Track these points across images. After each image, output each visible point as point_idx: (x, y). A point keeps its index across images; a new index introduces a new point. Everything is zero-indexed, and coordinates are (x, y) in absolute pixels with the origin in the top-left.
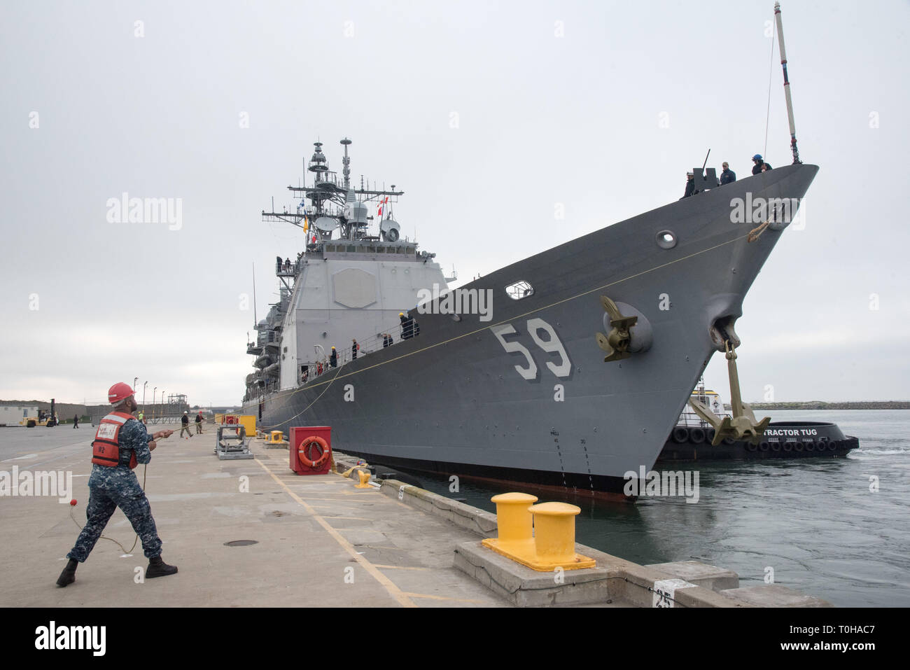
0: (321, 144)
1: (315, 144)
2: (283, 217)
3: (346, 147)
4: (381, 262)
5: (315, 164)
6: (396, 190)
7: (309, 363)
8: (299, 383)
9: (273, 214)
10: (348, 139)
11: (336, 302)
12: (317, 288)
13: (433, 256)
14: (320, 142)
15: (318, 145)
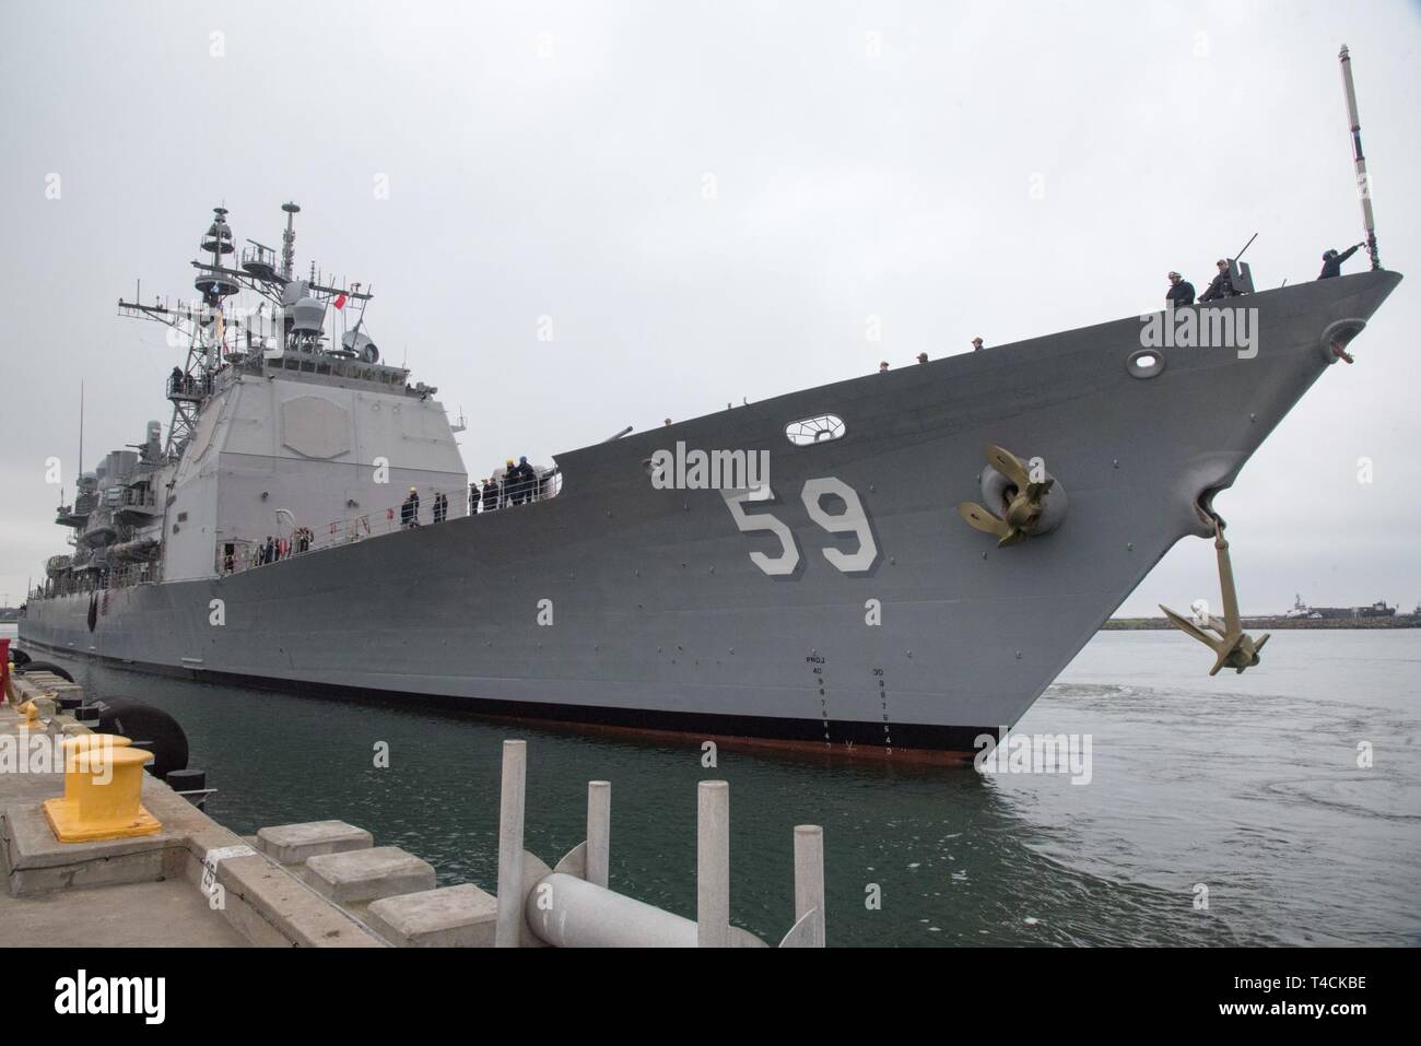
0: (226, 212)
1: (215, 210)
2: (155, 313)
3: (291, 215)
4: (357, 392)
5: (213, 239)
6: (362, 291)
7: (235, 539)
8: (217, 571)
9: (137, 306)
10: (295, 203)
11: (285, 446)
12: (255, 421)
13: (433, 391)
14: (225, 208)
15: (221, 212)
